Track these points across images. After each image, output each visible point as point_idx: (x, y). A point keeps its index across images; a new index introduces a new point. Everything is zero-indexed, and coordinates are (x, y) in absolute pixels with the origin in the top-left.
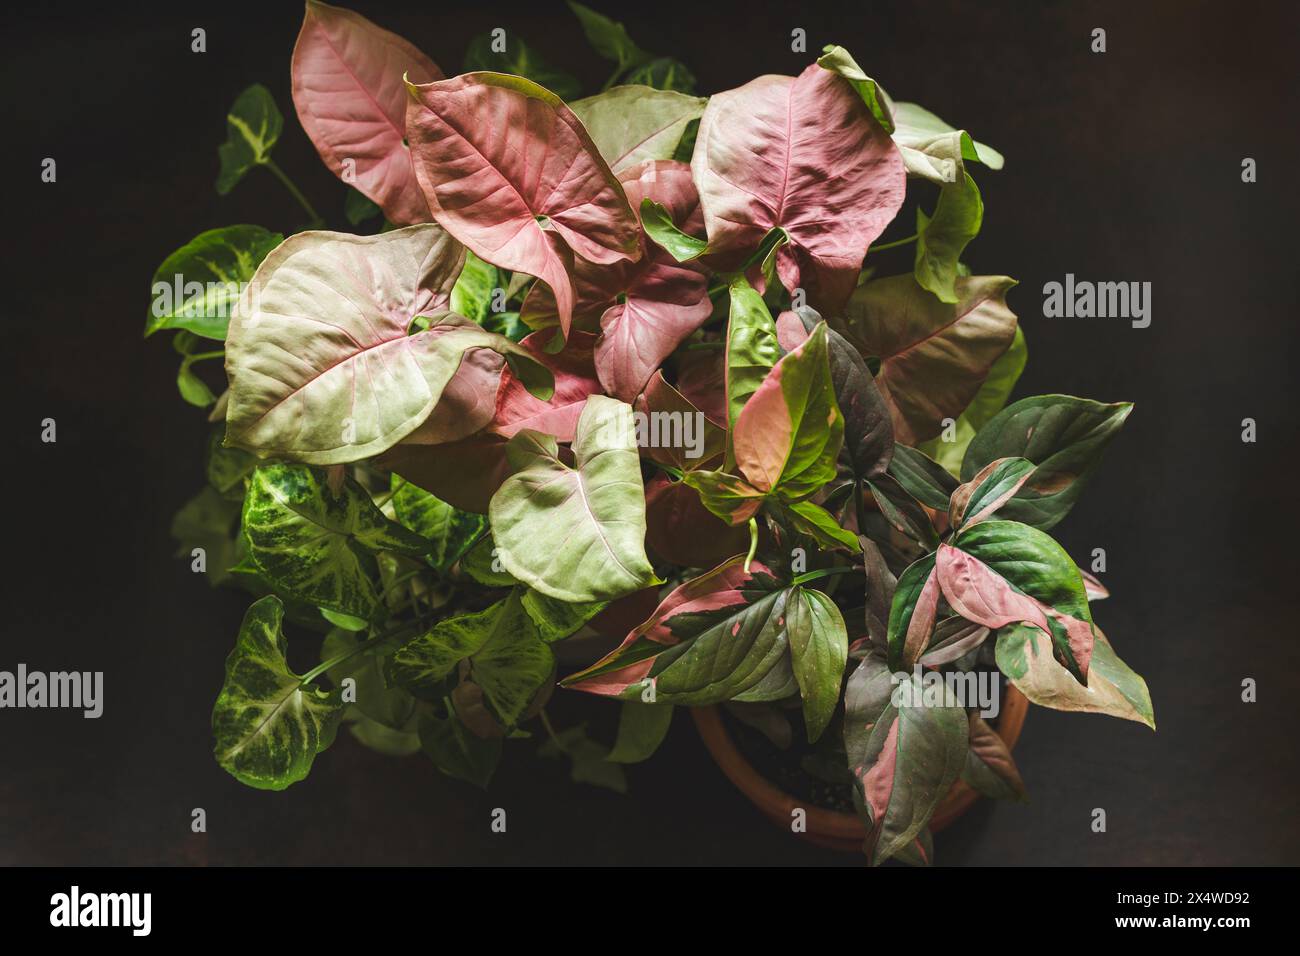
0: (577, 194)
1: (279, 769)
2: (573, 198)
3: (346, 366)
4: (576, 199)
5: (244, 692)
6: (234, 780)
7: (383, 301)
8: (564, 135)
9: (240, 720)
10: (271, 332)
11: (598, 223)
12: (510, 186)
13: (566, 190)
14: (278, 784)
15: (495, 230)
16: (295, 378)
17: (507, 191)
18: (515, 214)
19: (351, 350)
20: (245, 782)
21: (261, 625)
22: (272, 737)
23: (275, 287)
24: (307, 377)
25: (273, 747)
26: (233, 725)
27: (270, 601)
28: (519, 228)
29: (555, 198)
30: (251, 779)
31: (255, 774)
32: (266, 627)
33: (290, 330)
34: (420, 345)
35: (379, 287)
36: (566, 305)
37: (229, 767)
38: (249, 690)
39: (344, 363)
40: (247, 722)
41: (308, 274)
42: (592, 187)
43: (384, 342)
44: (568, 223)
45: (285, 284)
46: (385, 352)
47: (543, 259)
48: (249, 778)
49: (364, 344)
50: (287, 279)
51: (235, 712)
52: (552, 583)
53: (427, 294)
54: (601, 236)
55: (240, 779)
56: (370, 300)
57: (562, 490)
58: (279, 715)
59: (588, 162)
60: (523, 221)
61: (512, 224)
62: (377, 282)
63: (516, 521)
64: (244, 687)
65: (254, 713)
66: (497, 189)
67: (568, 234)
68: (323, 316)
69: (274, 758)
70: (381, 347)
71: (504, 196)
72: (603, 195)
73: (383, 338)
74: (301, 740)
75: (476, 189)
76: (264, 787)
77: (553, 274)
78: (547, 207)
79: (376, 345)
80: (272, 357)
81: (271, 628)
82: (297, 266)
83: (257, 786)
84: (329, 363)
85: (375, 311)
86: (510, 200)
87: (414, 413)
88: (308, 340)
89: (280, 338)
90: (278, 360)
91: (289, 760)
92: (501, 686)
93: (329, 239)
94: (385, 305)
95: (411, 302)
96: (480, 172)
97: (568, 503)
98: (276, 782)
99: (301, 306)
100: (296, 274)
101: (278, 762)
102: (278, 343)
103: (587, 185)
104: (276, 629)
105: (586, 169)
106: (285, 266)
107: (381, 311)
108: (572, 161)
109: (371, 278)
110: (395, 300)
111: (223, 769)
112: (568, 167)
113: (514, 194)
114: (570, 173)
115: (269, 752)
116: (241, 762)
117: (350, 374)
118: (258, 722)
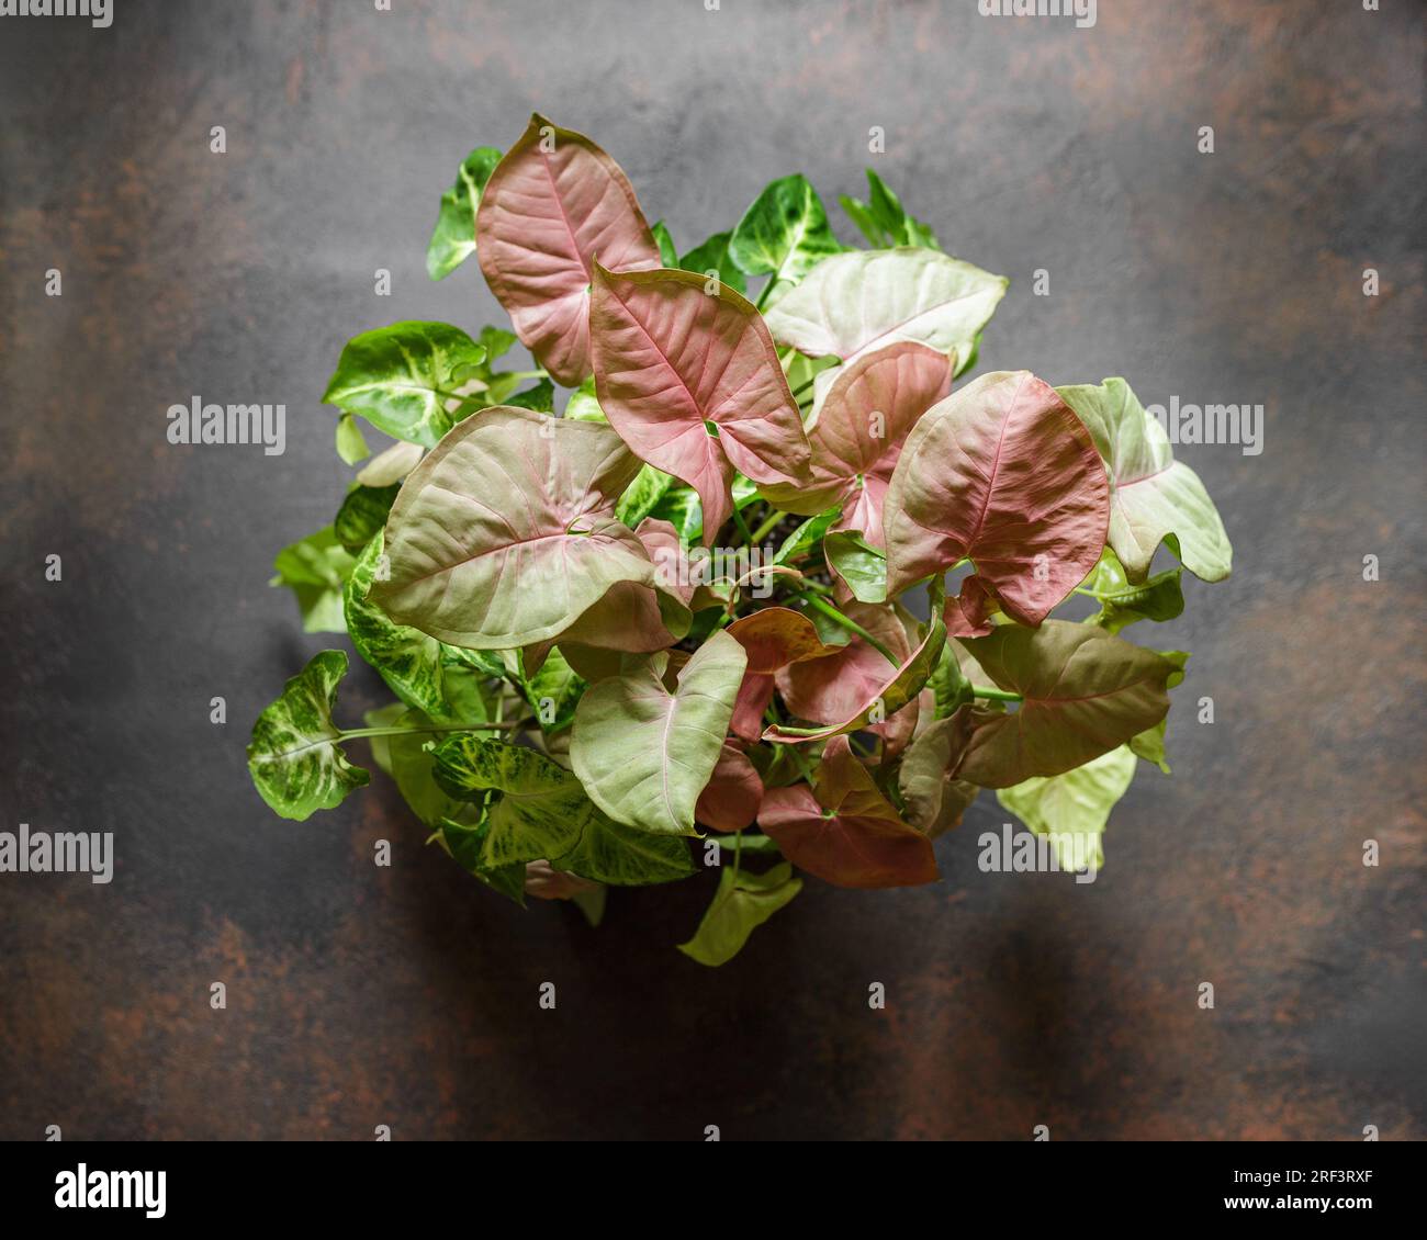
0: (751, 407)
1: (291, 796)
2: (747, 409)
3: (498, 556)
4: (750, 411)
5: (290, 716)
6: (252, 782)
7: (551, 494)
8: (752, 344)
9: (276, 737)
10: (438, 510)
11: (765, 441)
12: (683, 386)
13: (741, 400)
14: (284, 809)
15: (658, 427)
16: (446, 558)
17: (678, 390)
18: (683, 415)
19: (507, 541)
20: (260, 790)
21: (324, 672)
22: (295, 767)
23: (452, 462)
24: (458, 559)
25: (292, 776)
26: (271, 736)
27: (341, 656)
28: (683, 430)
29: (726, 406)
30: (265, 789)
31: (272, 788)
32: (327, 675)
33: (456, 511)
34: (576, 550)
35: (552, 478)
36: (714, 515)
37: (253, 768)
38: (294, 717)
39: (497, 552)
40: (281, 742)
41: (488, 452)
42: (768, 403)
43: (542, 537)
44: (737, 435)
45: (463, 460)
46: (539, 547)
47: (699, 467)
48: (264, 788)
49: (521, 538)
50: (465, 454)
51: (276, 727)
52: (604, 795)
53: (596, 495)
54: (766, 455)
55: (257, 785)
56: (539, 492)
57: (651, 711)
58: (308, 753)
59: (770, 377)
60: (690, 424)
61: (677, 424)
62: (552, 471)
63: (600, 720)
64: (292, 712)
65: (290, 738)
66: (668, 387)
67: (731, 445)
68: (491, 501)
69: (289, 787)
70: (537, 541)
71: (674, 396)
72: (778, 413)
73: (542, 533)
74: (317, 783)
75: (647, 383)
76: (271, 804)
77: (707, 482)
78: (718, 413)
79: (534, 539)
80: (430, 534)
81: (331, 679)
82: (480, 442)
83: (266, 799)
84: (480, 550)
85: (539, 503)
86: (680, 401)
87: (550, 623)
88: (468, 524)
89: (443, 518)
90: (436, 538)
91: (301, 794)
92: (510, 835)
93: (518, 416)
94: (553, 498)
95: (578, 501)
96: (656, 367)
97: (653, 725)
98: (282, 806)
99: (474, 488)
100: (477, 450)
101: (291, 790)
102: (440, 522)
103: (762, 400)
104: (335, 682)
105: (767, 383)
106: (469, 440)
107: (547, 504)
108: (754, 372)
109: (547, 467)
110: (564, 494)
111: (248, 766)
112: (750, 378)
113: (686, 395)
114: (749, 384)
115: (287, 778)
116: (264, 772)
117: (499, 564)
118: (290, 747)
